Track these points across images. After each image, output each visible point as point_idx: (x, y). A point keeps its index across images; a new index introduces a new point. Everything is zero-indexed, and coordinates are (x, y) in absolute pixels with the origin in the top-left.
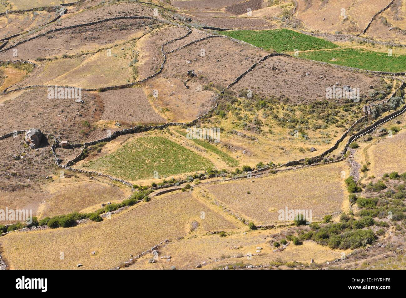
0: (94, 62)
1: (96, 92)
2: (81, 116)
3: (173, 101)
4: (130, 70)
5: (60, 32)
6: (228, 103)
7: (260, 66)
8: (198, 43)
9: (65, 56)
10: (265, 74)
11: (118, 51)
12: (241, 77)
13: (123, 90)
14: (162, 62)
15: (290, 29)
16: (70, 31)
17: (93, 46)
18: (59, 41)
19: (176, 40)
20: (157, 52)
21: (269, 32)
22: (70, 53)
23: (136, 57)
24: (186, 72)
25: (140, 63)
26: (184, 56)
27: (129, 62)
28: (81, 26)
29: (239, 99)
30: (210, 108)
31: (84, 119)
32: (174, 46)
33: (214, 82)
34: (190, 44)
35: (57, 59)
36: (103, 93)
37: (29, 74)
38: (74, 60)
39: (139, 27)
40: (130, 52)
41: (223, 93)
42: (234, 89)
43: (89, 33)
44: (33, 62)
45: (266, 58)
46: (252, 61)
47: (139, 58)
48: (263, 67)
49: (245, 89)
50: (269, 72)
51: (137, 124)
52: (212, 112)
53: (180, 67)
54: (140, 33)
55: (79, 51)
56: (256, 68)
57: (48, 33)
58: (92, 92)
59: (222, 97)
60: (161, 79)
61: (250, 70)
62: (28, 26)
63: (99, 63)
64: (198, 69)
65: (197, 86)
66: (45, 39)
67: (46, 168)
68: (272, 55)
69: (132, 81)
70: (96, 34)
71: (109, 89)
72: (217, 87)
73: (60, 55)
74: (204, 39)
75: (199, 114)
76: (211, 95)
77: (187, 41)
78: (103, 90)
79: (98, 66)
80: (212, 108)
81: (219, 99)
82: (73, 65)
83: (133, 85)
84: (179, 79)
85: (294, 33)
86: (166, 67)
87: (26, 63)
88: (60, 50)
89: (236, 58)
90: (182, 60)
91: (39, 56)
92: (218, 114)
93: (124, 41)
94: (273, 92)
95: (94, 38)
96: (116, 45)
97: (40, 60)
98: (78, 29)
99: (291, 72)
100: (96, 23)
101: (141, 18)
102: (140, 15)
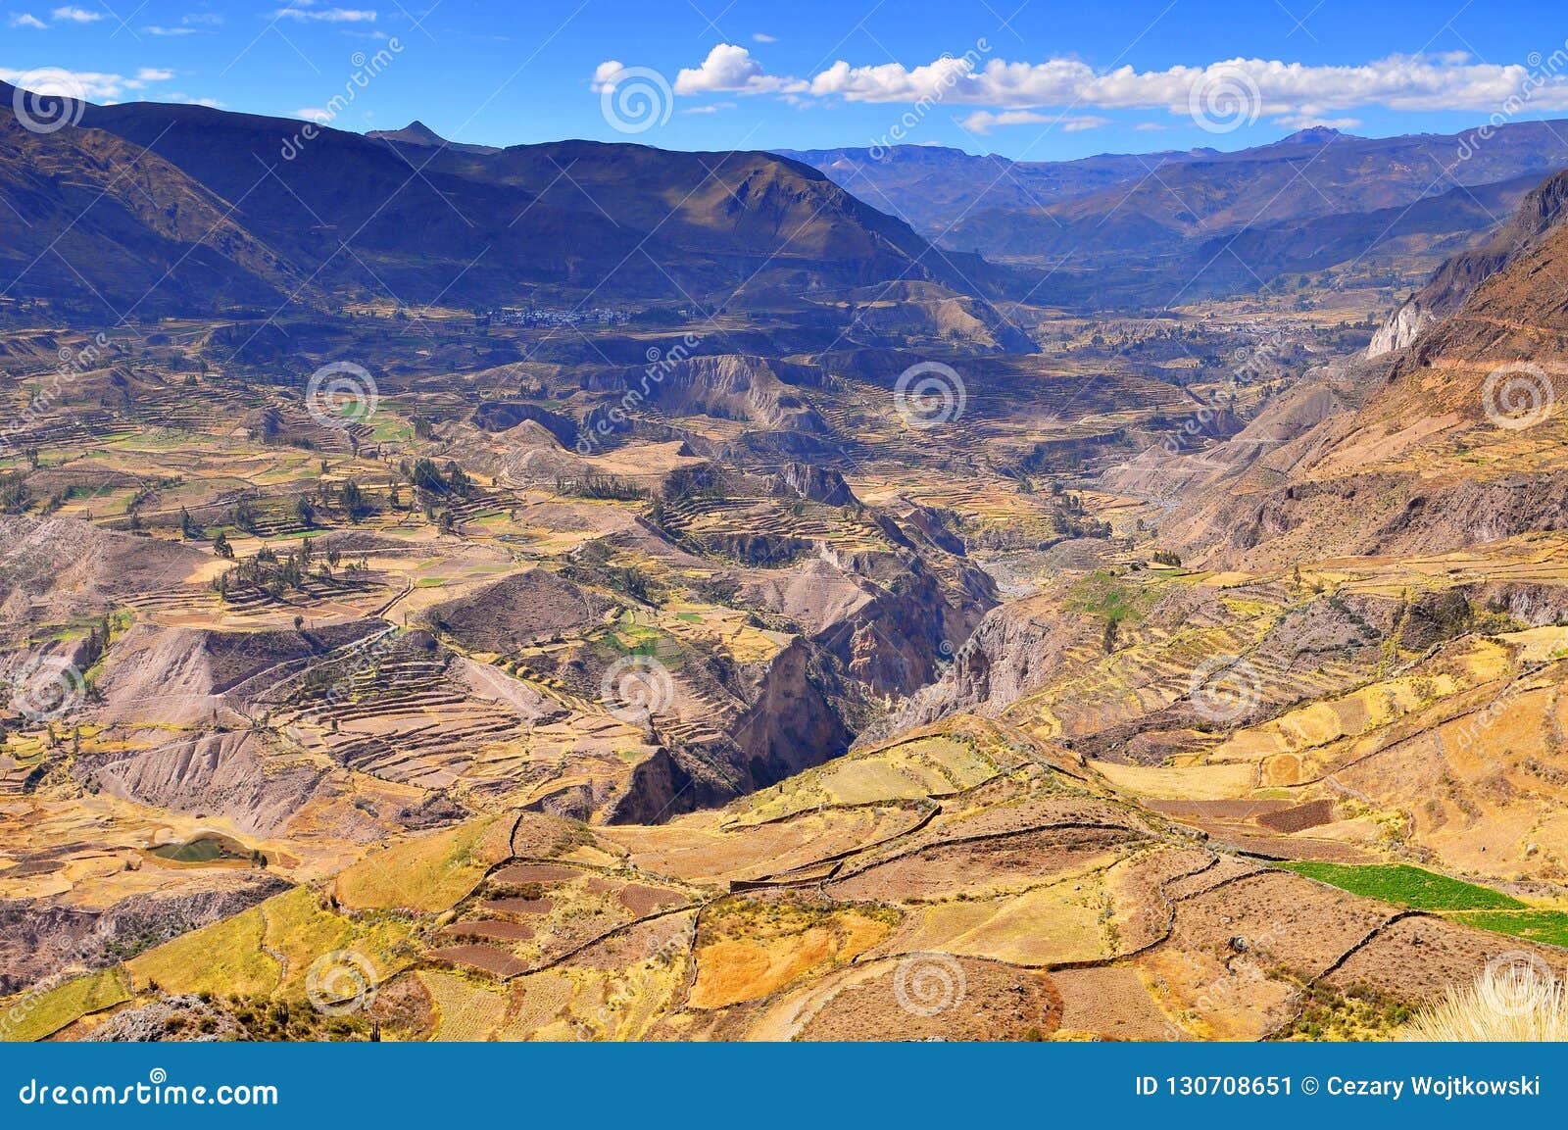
0: (1024, 911)
1: (1041, 972)
2: (1021, 1017)
3: (1204, 1000)
4: (1102, 931)
5: (947, 847)
6: (1325, 1009)
7: (1386, 936)
8: (1240, 883)
9: (963, 898)
10: (1398, 953)
11: (1068, 891)
12: (1347, 955)
13: (1093, 971)
14: (1167, 917)
15: (1416, 864)
16: (969, 846)
17: (1016, 880)
18: (947, 865)
19: (1189, 875)
20: (1152, 898)
21: (1374, 869)
22: (971, 892)
23: (1109, 905)
24: (1224, 937)
25: (1120, 919)
26: (1215, 908)
27: (1096, 914)
28: (990, 837)
29: (1347, 1001)
30: (1287, 1018)
31: (1027, 1025)
32: (1188, 887)
33: (1287, 964)
34: (1223, 883)
35: (945, 901)
36: (1054, 974)
37: (893, 929)
38: (980, 906)
39: (1106, 844)
40: (1093, 894)
41: (1312, 987)
42: (1333, 980)
43: (1006, 853)
44: (900, 905)
45: (1395, 919)
46: (1366, 924)
47: (1115, 908)
48: (1391, 938)
49: (1358, 981)
50: (1406, 948)
52: (1292, 1025)
53: (1208, 929)
54: (1108, 858)
55: (988, 888)
56: (1378, 939)
57: (926, 848)
58: (1033, 972)
59: (1311, 996)
60: (1169, 953)
61: (1364, 943)
62: (868, 836)
63: (1034, 913)
64: (1246, 933)
65: (1251, 970)
66: (918, 861)
68: (1407, 915)
69: (1108, 954)
70: (1021, 856)
71: (1065, 966)
72: (1297, 975)
73: (951, 895)
74: (1250, 875)
75: (1263, 1029)
76: (1284, 991)
77: (1214, 877)
78: (1054, 968)
79: (1032, 919)
80: (1291, 1018)
81: (1304, 999)
82: (980, 917)
83: (1112, 961)
84: (1210, 955)
85: (1426, 874)
86: (1177, 928)
87: (884, 906)
88: (950, 884)
89: (1328, 916)
90: (1211, 914)
91: (909, 895)
92: (1305, 1031)
93: (1077, 873)
95: (1018, 863)
96: (1064, 880)
97: (913, 902)
98: (984, 843)
99: (1454, 950)
100: (1020, 833)
101: (1108, 827)
102: (1105, 822)
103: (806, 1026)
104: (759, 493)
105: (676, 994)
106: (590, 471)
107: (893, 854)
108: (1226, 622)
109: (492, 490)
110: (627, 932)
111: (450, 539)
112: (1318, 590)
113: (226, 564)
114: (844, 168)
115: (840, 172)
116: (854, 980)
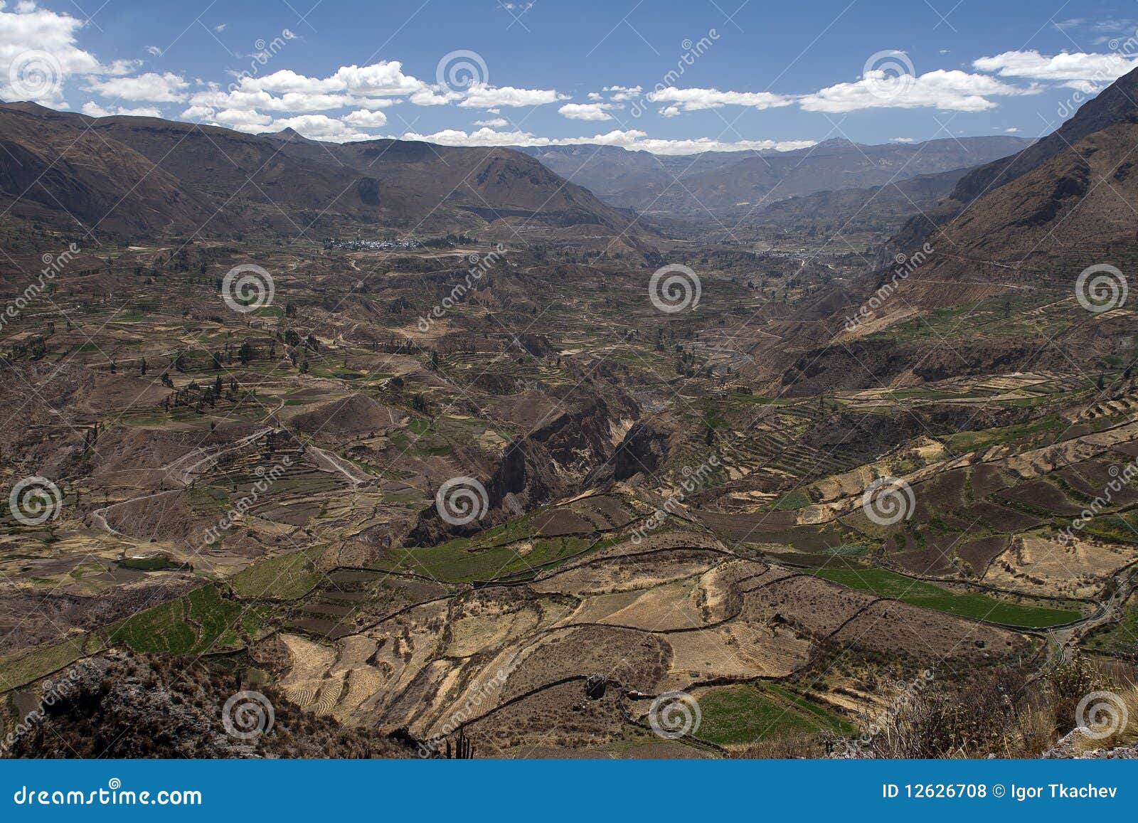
1: (661, 634)
4: (699, 610)
5: (606, 561)
7: (868, 612)
8: (782, 582)
10: (875, 622)
12: (845, 624)
16: (619, 560)
17: (649, 579)
18: (605, 571)
19: (752, 576)
20: (730, 590)
22: (620, 587)
23: (704, 594)
24: (770, 613)
25: (711, 602)
26: (767, 596)
28: (632, 555)
30: (807, 660)
32: (752, 583)
33: (810, 628)
34: (773, 581)
35: (604, 593)
36: (669, 635)
37: (573, 610)
38: (626, 596)
39: (703, 559)
40: (694, 588)
41: (823, 642)
42: (836, 638)
43: (642, 564)
44: (577, 596)
45: (874, 602)
46: (857, 605)
47: (707, 597)
48: (871, 613)
49: (850, 638)
50: (880, 618)
51: (726, 674)
52: (810, 664)
53: (762, 609)
54: (704, 567)
55: (628, 585)
56: (863, 613)
57: (593, 561)
58: (656, 634)
59: (822, 647)
60: (739, 623)
61: (855, 616)
64: (784, 610)
65: (788, 633)
66: (589, 569)
67: (612, 723)
68: (880, 599)
69: (702, 624)
70: (652, 566)
71: (674, 630)
72: (815, 635)
73: (608, 589)
74: (788, 577)
75: (794, 667)
76: (807, 644)
77: (767, 578)
78: (668, 632)
80: (810, 659)
81: (818, 649)
82: (627, 601)
83: (705, 628)
84: (764, 623)
86: (743, 608)
87: (567, 595)
88: (607, 582)
89: (835, 601)
90: (764, 600)
91: (581, 590)
93: (685, 576)
94: (887, 645)
95: (648, 570)
96: (676, 580)
97: (585, 594)
98: (628, 558)
99: (908, 620)
100: (651, 552)
101: (704, 549)
102: (702, 546)
103: (518, 667)
104: (497, 349)
105: (440, 648)
106: (394, 336)
107: (572, 565)
108: (780, 427)
109: (333, 347)
110: (409, 612)
111: (306, 376)
112: (834, 409)
113: (170, 391)
114: (551, 157)
115: (549, 160)
116: (548, 639)
